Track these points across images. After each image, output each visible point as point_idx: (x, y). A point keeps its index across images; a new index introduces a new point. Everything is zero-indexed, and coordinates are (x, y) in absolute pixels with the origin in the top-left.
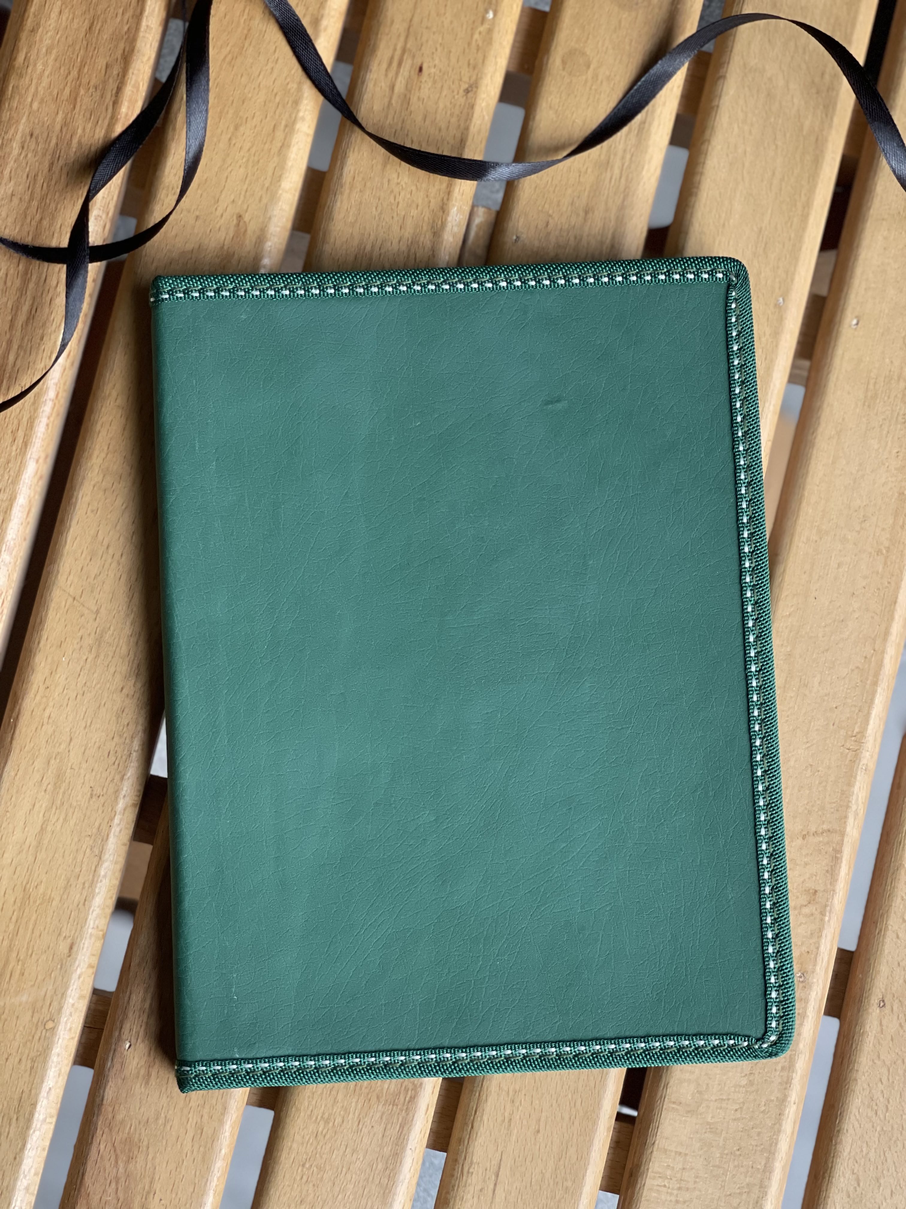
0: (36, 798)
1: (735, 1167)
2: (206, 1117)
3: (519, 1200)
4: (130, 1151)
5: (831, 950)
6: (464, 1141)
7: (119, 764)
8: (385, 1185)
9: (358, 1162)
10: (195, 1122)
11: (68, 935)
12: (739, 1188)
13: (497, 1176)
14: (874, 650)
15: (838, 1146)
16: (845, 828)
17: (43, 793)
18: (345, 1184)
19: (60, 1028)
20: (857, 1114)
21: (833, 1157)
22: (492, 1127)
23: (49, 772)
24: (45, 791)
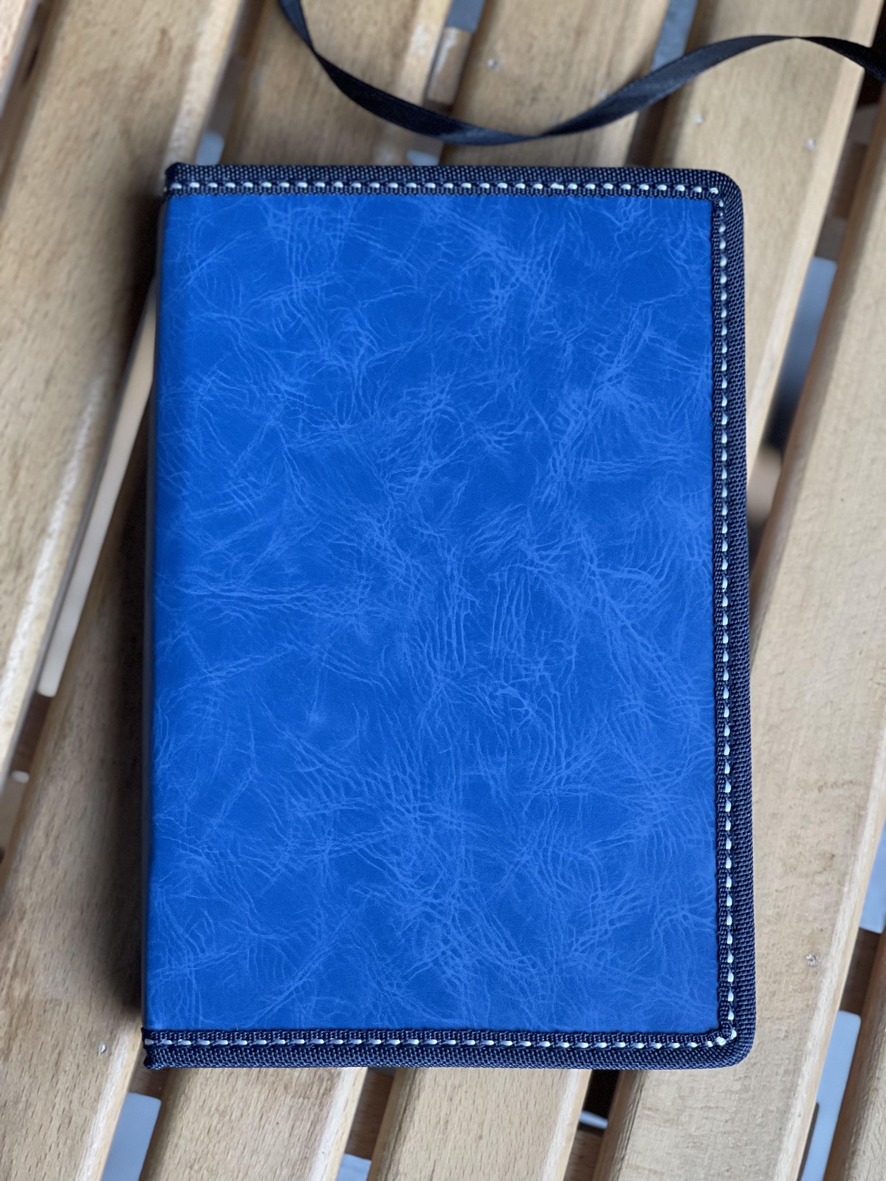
2: (75, 1103)
5: (850, 929)
6: (389, 1145)
9: (258, 1166)
16: (871, 779)
22: (424, 1129)
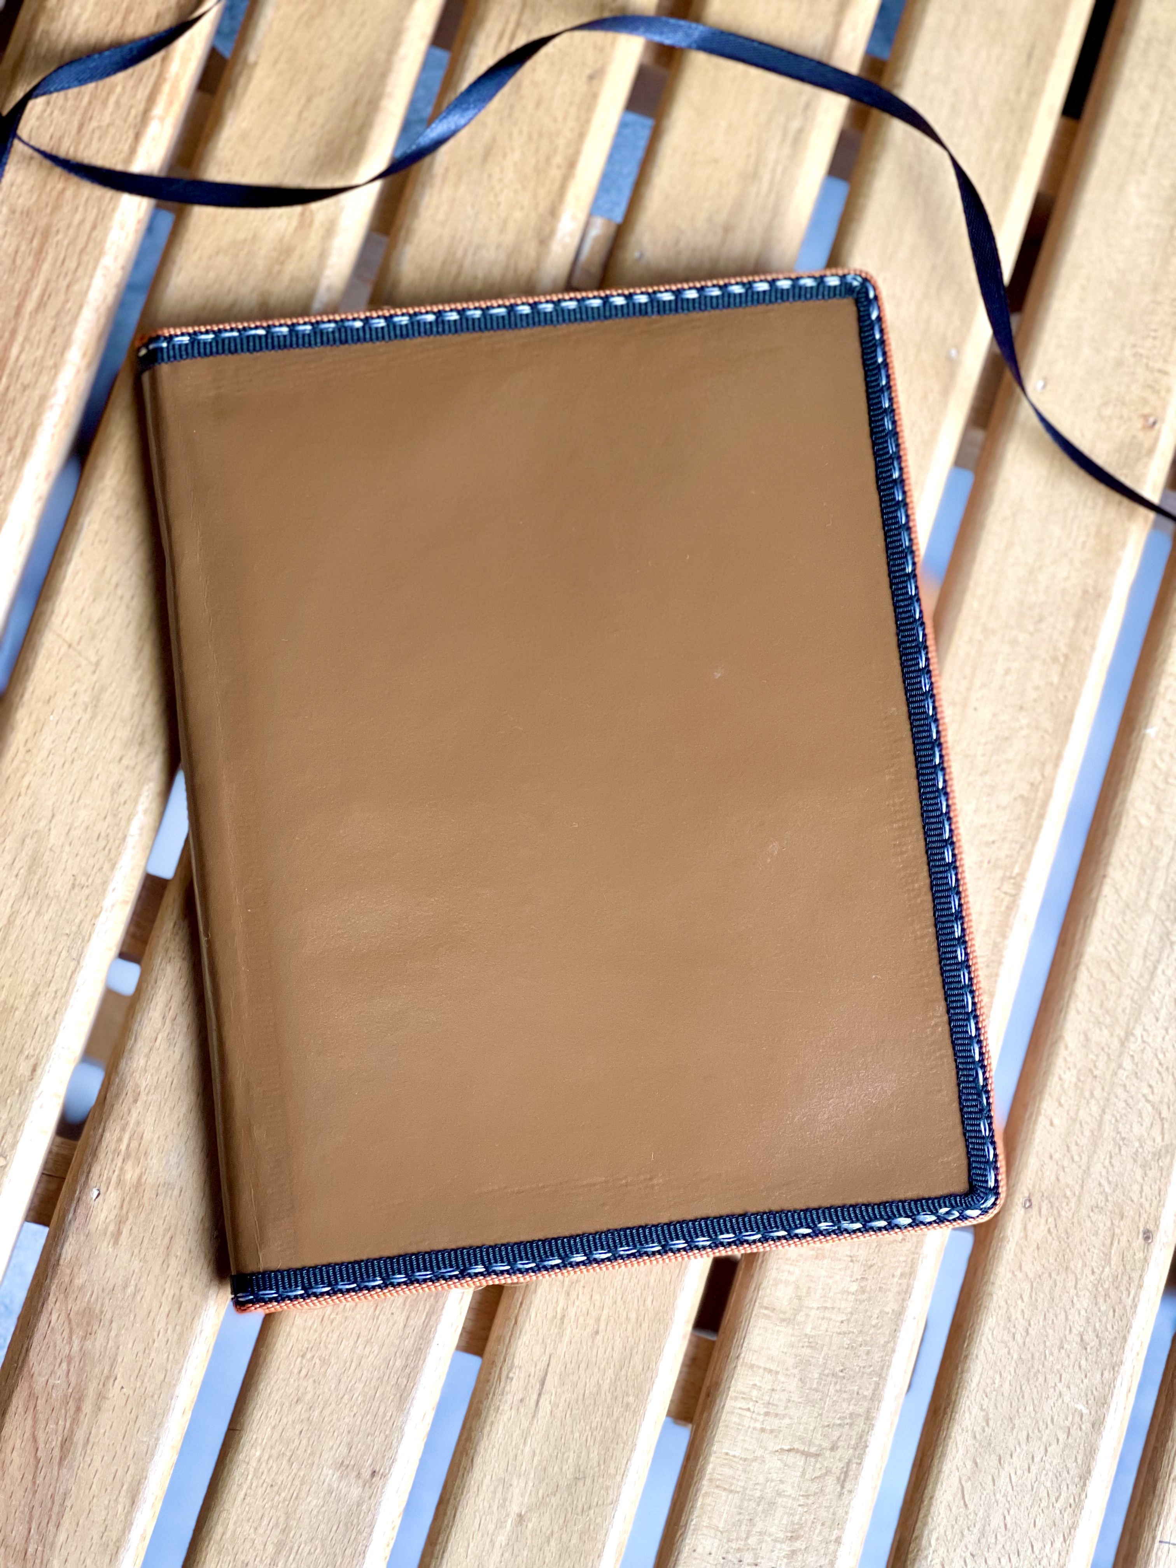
0: (5, 884)
1: (837, 1391)
3: (568, 1416)
4: (88, 1324)
6: (504, 1339)
7: (110, 850)
8: (403, 1387)
9: (371, 1357)
11: (31, 1053)
12: (838, 1419)
13: (543, 1384)
14: (1043, 776)
15: (965, 1375)
17: (13, 879)
18: (353, 1382)
20: (990, 1337)
21: (958, 1388)
22: (540, 1323)
23: (24, 853)
24: (17, 875)
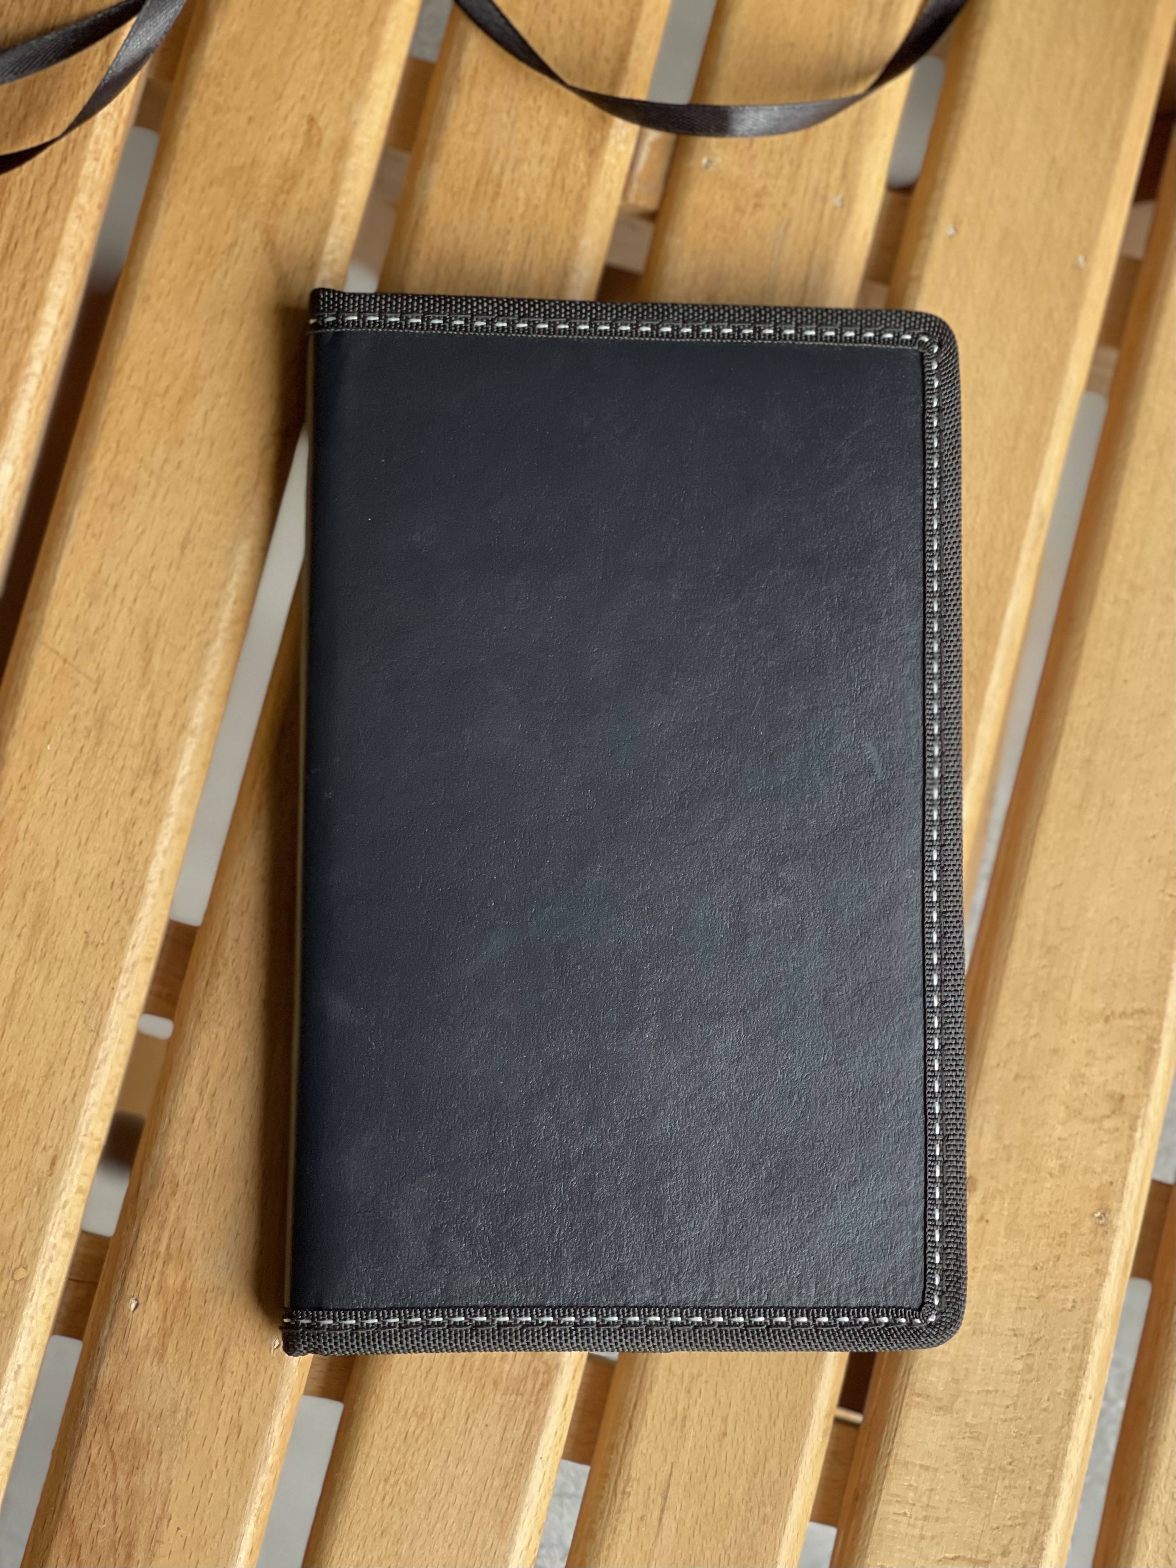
0: (6, 946)
1: (1006, 1487)
2: (245, 1409)
3: (696, 1533)
4: (134, 1457)
5: (1142, 1180)
6: (618, 1447)
7: (127, 900)
8: (504, 1510)
9: (464, 1477)
10: (229, 1416)
11: (49, 1144)
12: (1009, 1519)
13: (665, 1498)
16: (1164, 1007)
17: (15, 939)
18: (445, 1507)
19: (35, 1278)
22: (658, 1427)
23: (25, 910)
24: (19, 936)
